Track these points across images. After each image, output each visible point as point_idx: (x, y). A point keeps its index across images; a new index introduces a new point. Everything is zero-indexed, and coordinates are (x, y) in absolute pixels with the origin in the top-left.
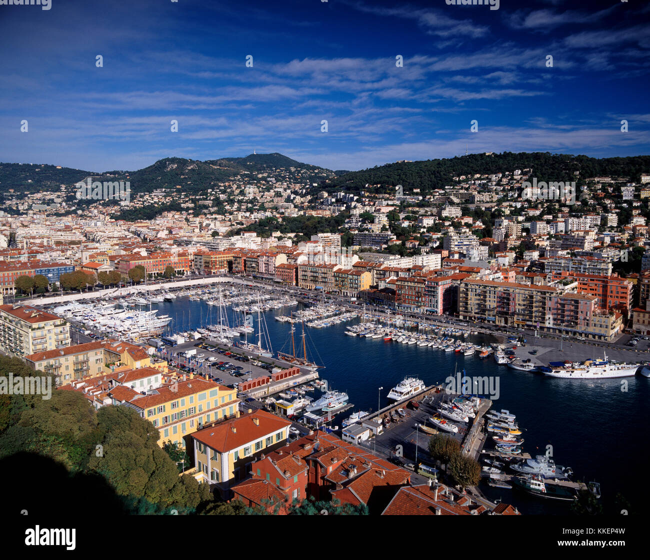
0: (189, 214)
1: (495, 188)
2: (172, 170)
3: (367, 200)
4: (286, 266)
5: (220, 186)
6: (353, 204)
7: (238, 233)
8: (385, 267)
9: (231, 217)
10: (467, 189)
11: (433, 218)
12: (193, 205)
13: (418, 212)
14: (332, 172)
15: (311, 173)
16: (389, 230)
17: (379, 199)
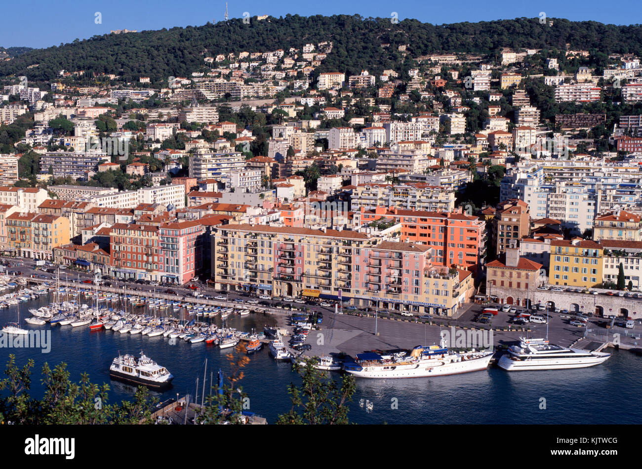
1: (273, 73)
3: (63, 97)
6: (39, 104)
8: (93, 208)
10: (228, 77)
11: (172, 125)
13: (147, 116)
14: (2, 49)
17: (83, 95)
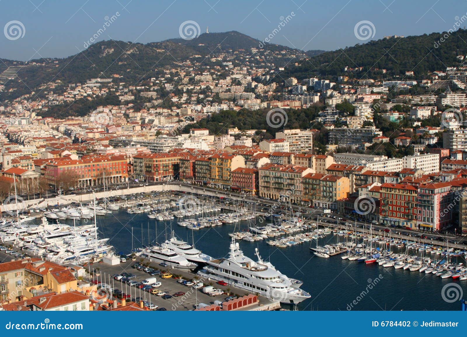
0: (128, 109)
2: (108, 55)
3: (347, 87)
4: (244, 171)
5: (166, 73)
6: (329, 92)
7: (186, 130)
8: (368, 171)
9: (178, 111)
11: (430, 108)
12: (133, 97)
13: (410, 100)
14: (303, 52)
15: (277, 54)
16: (374, 124)
17: (362, 86)
